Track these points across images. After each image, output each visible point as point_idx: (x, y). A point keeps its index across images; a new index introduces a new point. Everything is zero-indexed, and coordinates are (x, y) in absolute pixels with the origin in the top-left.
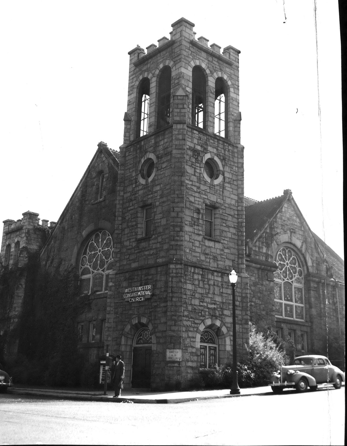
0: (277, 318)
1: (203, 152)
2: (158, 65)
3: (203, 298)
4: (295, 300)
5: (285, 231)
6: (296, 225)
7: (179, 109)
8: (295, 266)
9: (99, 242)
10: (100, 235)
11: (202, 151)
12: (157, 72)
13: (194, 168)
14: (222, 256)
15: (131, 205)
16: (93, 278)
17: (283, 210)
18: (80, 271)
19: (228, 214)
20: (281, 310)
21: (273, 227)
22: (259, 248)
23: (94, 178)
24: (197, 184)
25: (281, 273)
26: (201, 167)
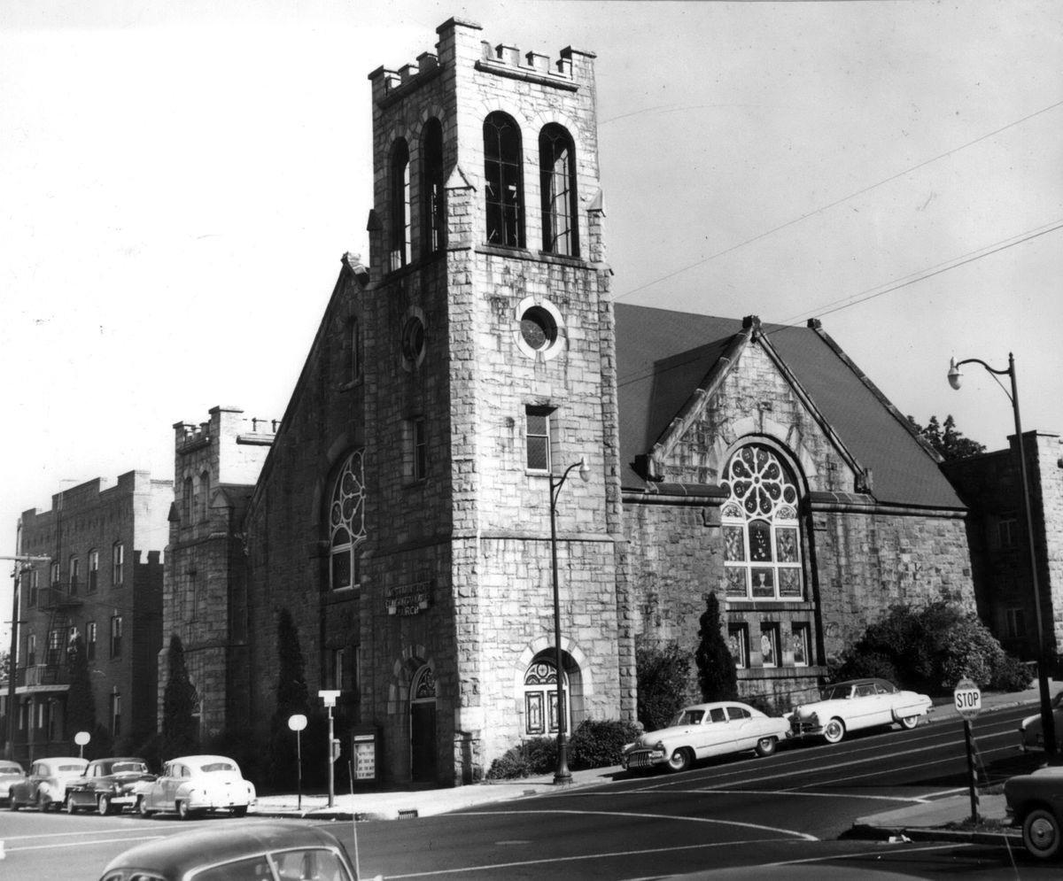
0: (731, 603)
1: (517, 297)
2: (419, 112)
3: (527, 598)
4: (779, 555)
5: (745, 412)
6: (773, 393)
7: (458, 218)
8: (777, 481)
9: (360, 472)
10: (362, 458)
11: (513, 297)
12: (419, 128)
13: (496, 337)
14: (569, 506)
15: (390, 414)
16: (355, 550)
17: (741, 364)
18: (332, 535)
19: (580, 417)
20: (743, 584)
21: (715, 407)
22: (683, 458)
23: (341, 332)
24: (507, 369)
25: (741, 503)
26: (512, 331)
